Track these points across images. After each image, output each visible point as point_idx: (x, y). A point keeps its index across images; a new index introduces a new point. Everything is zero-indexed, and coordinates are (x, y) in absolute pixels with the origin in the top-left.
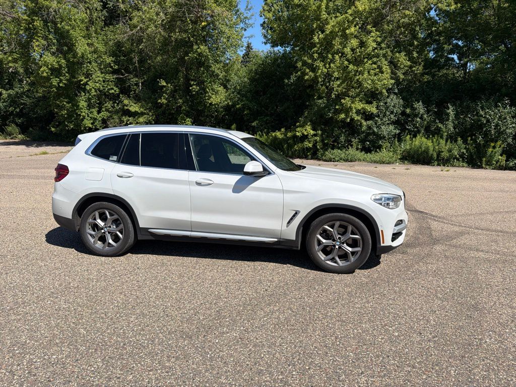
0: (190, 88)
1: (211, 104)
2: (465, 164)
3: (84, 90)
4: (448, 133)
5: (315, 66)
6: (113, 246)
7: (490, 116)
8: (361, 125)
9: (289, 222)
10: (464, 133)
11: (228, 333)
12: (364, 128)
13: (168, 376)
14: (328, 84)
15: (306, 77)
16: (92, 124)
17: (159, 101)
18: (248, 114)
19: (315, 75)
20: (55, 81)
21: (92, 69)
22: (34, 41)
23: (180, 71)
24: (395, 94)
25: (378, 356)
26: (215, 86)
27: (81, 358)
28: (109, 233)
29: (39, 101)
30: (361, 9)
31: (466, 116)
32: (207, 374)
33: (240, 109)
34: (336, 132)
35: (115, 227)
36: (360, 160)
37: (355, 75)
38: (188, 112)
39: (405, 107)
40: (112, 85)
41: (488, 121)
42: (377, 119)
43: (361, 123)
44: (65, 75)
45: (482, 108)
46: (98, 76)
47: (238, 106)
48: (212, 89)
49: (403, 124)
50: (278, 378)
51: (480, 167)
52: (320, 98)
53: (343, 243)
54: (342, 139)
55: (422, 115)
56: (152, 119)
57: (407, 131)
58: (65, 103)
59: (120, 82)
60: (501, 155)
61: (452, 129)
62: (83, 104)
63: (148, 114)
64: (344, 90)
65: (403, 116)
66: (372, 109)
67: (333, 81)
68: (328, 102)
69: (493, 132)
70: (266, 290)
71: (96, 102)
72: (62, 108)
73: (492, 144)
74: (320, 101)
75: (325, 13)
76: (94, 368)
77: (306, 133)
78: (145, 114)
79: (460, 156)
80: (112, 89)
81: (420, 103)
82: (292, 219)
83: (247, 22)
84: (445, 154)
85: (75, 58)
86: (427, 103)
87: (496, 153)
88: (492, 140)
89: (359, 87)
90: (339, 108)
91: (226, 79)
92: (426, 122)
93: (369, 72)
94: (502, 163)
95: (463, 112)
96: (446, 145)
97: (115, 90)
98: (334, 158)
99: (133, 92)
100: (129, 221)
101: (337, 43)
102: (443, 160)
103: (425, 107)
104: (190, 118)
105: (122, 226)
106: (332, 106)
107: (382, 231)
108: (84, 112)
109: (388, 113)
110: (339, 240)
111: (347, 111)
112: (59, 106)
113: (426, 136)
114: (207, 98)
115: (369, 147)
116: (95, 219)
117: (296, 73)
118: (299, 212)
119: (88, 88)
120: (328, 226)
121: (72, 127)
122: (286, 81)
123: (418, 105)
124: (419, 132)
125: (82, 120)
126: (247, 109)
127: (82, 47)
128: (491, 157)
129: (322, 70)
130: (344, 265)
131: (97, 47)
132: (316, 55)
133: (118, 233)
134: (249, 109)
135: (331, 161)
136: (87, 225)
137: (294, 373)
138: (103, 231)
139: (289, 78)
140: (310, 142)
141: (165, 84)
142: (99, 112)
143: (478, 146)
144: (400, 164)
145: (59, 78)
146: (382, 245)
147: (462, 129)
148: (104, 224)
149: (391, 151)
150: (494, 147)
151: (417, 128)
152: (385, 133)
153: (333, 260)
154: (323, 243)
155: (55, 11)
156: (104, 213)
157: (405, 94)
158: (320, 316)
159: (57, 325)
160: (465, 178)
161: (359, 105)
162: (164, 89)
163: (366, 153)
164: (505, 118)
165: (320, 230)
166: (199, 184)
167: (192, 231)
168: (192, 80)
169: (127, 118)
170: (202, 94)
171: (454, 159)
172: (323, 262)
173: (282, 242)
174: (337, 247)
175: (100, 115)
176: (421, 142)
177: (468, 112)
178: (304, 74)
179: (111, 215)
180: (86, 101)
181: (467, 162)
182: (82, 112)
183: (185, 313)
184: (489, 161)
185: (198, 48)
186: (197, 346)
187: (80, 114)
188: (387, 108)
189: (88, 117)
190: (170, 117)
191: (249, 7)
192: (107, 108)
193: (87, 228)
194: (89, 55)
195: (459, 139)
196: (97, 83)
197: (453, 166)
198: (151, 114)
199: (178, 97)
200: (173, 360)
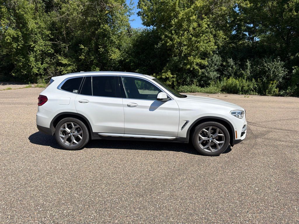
0: (99, 50)
1: (111, 59)
2: (257, 93)
3: (33, 51)
4: (247, 76)
5: (172, 38)
6: (76, 144)
7: (270, 66)
8: (198, 72)
9: (183, 128)
10: (255, 76)
11: (163, 192)
12: (200, 74)
13: (139, 219)
14: (179, 48)
15: (168, 44)
16: (38, 71)
17: (80, 57)
18: (133, 65)
19: (173, 43)
20: (15, 45)
21: (38, 38)
22: (2, 20)
23: (92, 39)
24: (217, 54)
25: (252, 202)
26: (113, 49)
27: (82, 212)
28: (73, 136)
29: (4, 57)
30: (198, 5)
31: (257, 66)
32: (161, 217)
33: (128, 62)
34: (185, 76)
35: (77, 132)
36: (198, 92)
37: (195, 43)
38: (97, 64)
39: (223, 61)
40: (49, 48)
41: (269, 69)
42: (207, 68)
43: (198, 71)
44: (21, 42)
45: (266, 62)
46: (41, 42)
47: (127, 61)
48: (112, 51)
49: (222, 71)
50: (202, 217)
51: (265, 95)
52: (175, 56)
53: (214, 139)
54: (188, 79)
55: (232, 66)
56: (75, 68)
57: (224, 75)
58: (21, 58)
59: (54, 46)
60: (276, 88)
61: (249, 74)
62: (32, 59)
63: (73, 65)
64: (188, 52)
65: (221, 66)
66: (205, 62)
67: (182, 46)
68: (180, 59)
69: (272, 75)
70: (174, 167)
71: (40, 58)
72: (19, 61)
73: (272, 82)
74: (175, 58)
75: (178, 7)
76: (93, 217)
77: (168, 77)
78: (71, 65)
79: (254, 89)
80: (50, 50)
81: (231, 59)
82: (184, 125)
83: (131, 12)
84: (246, 88)
85: (27, 31)
86: (235, 59)
87: (273, 87)
88: (271, 80)
89: (197, 50)
90: (186, 62)
91: (119, 45)
92: (235, 70)
93: (203, 41)
94: (277, 93)
95: (255, 64)
96: (246, 83)
97: (52, 51)
98: (184, 91)
99: (63, 52)
100: (86, 129)
101: (185, 24)
102: (245, 91)
103: (234, 61)
104: (98, 67)
105: (82, 132)
106: (182, 61)
107: (236, 131)
108: (33, 64)
109: (213, 65)
110: (211, 137)
111: (191, 64)
112: (17, 60)
113: (235, 78)
114: (109, 56)
115: (203, 84)
116: (64, 128)
117: (162, 42)
118: (189, 121)
119: (35, 49)
120: (205, 129)
121: (25, 73)
122: (156, 46)
123: (230, 60)
124: (231, 75)
125: (32, 69)
126: (133, 62)
127: (32, 25)
128: (271, 89)
129: (177, 40)
130: (214, 151)
131: (41, 25)
132: (173, 32)
133: (79, 136)
134: (134, 62)
135: (182, 92)
136: (60, 131)
137: (210, 214)
138: (70, 135)
139: (157, 45)
140: (170, 81)
141: (83, 47)
142: (42, 64)
143: (264, 83)
144: (221, 94)
145: (17, 43)
146: (236, 139)
147: (254, 74)
148: (70, 130)
149: (215, 87)
150: (272, 84)
151: (230, 73)
152: (212, 76)
153: (208, 148)
154: (202, 139)
155: (14, 3)
156: (71, 124)
157: (222, 54)
158: (211, 180)
159: (59, 192)
160: (259, 101)
161: (199, 61)
162: (83, 50)
163: (202, 87)
164: (278, 68)
165: (201, 132)
166: (129, 106)
167: (124, 134)
168: (100, 45)
169: (60, 67)
170: (105, 53)
171: (250, 91)
172: (203, 150)
173: (178, 139)
174: (210, 141)
175: (42, 66)
176: (232, 81)
177: (258, 64)
178: (166, 42)
179: (75, 125)
180: (34, 57)
181: (258, 92)
182: (31, 64)
183: (133, 182)
184: (269, 91)
185: (103, 26)
186: (149, 201)
187: (31, 65)
188: (213, 62)
189: (35, 67)
190: (86, 67)
191: (132, 3)
192: (47, 61)
193: (60, 133)
194: (36, 30)
195: (253, 79)
196: (41, 46)
197: (250, 94)
198: (74, 65)
199: (91, 55)
200: (137, 210)
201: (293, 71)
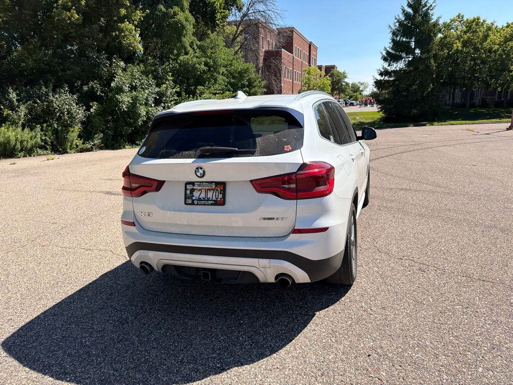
51: (64, 152)
60: (77, 139)
69: (67, 118)
73: (72, 129)
79: (45, 143)
102: (27, 150)
128: (73, 141)
143: (56, 132)
150: (73, 132)
171: (37, 148)
184: (71, 145)
201: (92, 110)
